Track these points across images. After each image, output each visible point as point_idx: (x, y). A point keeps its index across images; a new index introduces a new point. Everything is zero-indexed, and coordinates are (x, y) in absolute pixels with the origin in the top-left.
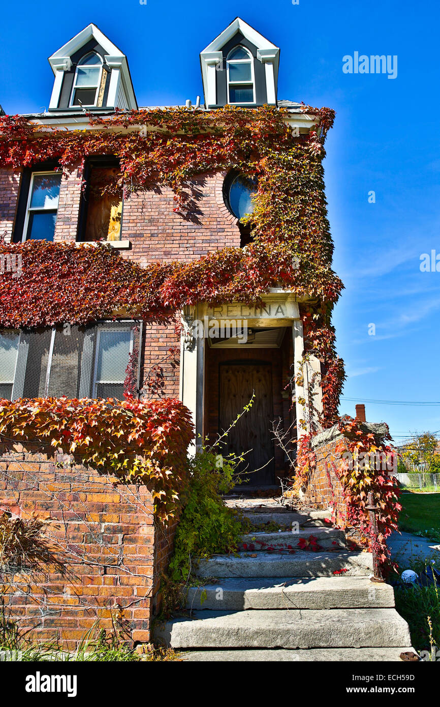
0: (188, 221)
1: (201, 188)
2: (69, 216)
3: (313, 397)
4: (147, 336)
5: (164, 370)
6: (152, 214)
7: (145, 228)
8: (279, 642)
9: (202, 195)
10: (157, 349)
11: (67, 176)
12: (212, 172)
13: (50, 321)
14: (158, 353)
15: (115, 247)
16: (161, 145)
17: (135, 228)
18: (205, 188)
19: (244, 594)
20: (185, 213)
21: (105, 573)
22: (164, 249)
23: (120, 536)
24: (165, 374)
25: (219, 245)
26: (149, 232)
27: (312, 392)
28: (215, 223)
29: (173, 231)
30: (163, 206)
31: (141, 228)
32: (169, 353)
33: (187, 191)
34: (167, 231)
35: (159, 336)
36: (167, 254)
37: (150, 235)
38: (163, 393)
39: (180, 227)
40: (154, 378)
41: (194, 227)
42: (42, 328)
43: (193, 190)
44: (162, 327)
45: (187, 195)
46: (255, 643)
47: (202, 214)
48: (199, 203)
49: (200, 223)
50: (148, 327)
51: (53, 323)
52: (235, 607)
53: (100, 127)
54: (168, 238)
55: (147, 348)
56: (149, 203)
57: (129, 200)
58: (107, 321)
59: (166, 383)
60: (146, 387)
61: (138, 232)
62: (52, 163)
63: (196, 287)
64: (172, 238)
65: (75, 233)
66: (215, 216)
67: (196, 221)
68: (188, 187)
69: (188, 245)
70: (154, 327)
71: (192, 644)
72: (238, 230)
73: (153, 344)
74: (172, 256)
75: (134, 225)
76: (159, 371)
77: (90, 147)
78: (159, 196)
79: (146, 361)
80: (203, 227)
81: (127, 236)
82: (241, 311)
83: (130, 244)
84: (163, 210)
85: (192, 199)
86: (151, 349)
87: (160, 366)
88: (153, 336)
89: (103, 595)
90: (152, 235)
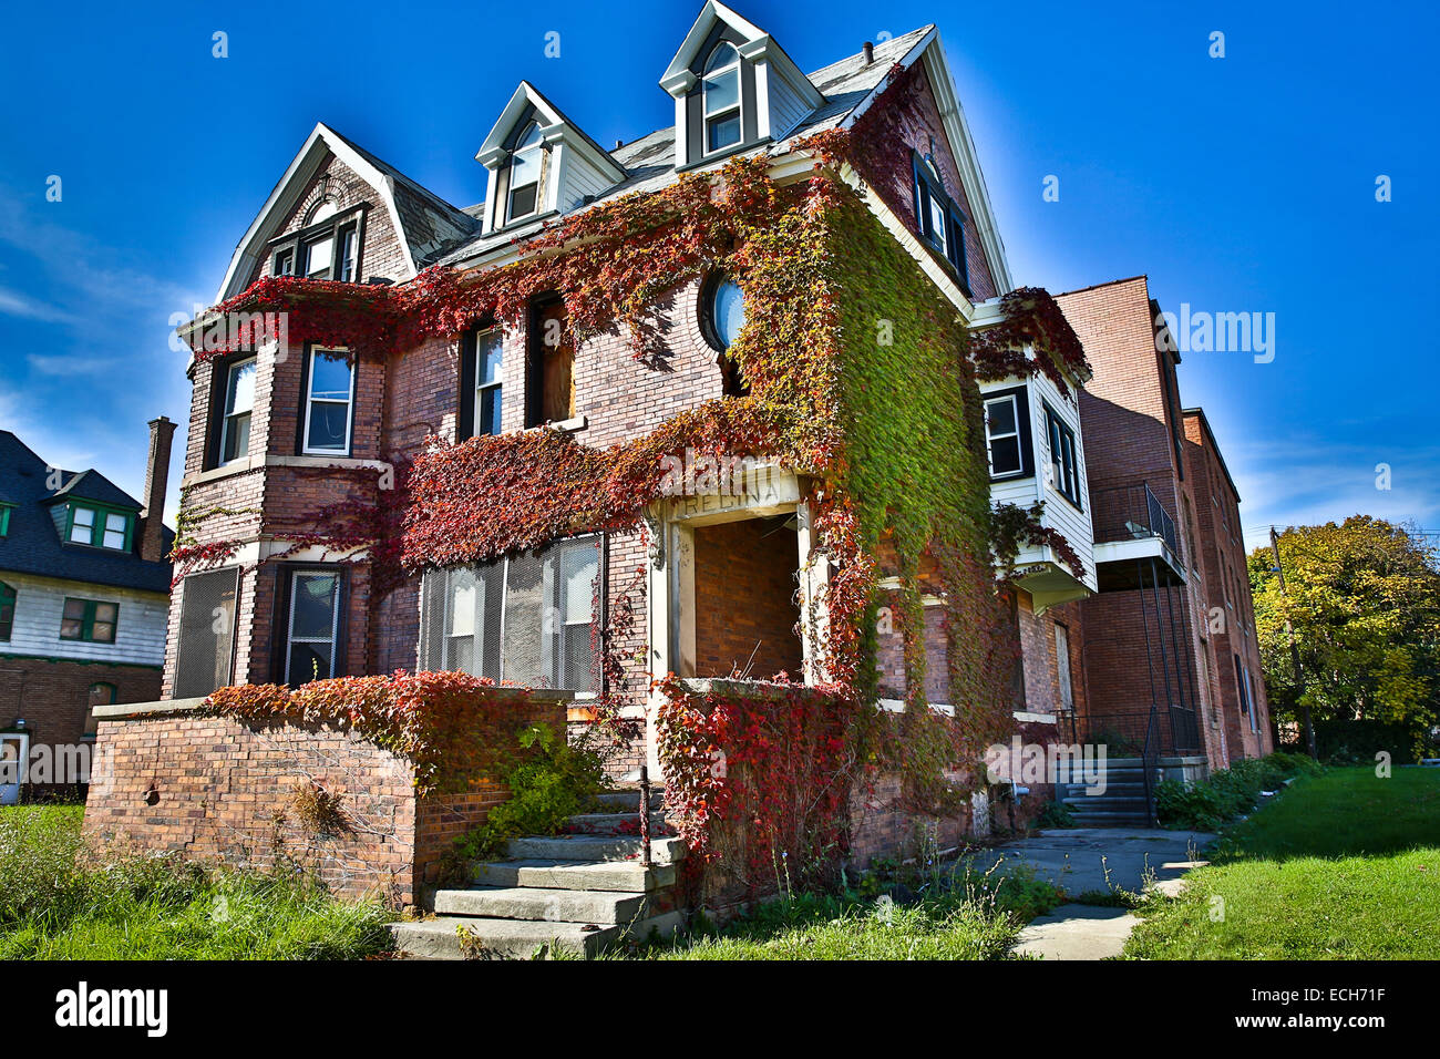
0: (656, 370)
1: (668, 314)
2: (514, 393)
3: (817, 623)
4: (612, 553)
5: (633, 600)
6: (610, 368)
7: (603, 393)
8: (512, 913)
9: (670, 324)
10: (623, 570)
11: (509, 334)
12: (681, 284)
13: (500, 548)
14: (624, 576)
15: (568, 429)
16: (608, 261)
17: (592, 396)
18: (675, 312)
19: (518, 871)
20: (649, 358)
21: (383, 841)
22: (627, 421)
23: (392, 807)
24: (633, 606)
25: (695, 400)
26: (607, 398)
27: (816, 616)
28: (689, 366)
29: (636, 390)
30: (622, 354)
31: (597, 394)
32: (637, 574)
33: (651, 322)
34: (630, 392)
35: (624, 552)
36: (630, 426)
37: (608, 403)
38: (633, 633)
39: (645, 382)
40: (620, 613)
41: (663, 378)
42: (493, 560)
43: (659, 320)
44: (629, 538)
45: (652, 328)
46: (494, 913)
47: (672, 355)
48: (667, 339)
49: (671, 370)
50: (612, 541)
51: (502, 551)
52: (506, 884)
53: (533, 253)
54: (631, 403)
55: (611, 572)
56: (605, 353)
57: (581, 353)
58: (564, 539)
59: (635, 618)
60: (612, 626)
61: (594, 400)
62: (487, 320)
63: (644, 479)
64: (636, 402)
65: (523, 417)
66: (689, 354)
67: (665, 368)
68: (652, 315)
69: (656, 409)
70: (619, 540)
71: (450, 910)
72: (719, 370)
73: (618, 564)
74: (637, 430)
75: (588, 391)
76: (626, 601)
77: (526, 287)
78: (617, 339)
79: (612, 590)
80: (674, 375)
81: (582, 408)
82: (721, 502)
83: (586, 420)
84: (622, 360)
85: (658, 333)
86: (616, 571)
87: (628, 594)
88: (618, 552)
89: (382, 861)
90: (611, 402)
